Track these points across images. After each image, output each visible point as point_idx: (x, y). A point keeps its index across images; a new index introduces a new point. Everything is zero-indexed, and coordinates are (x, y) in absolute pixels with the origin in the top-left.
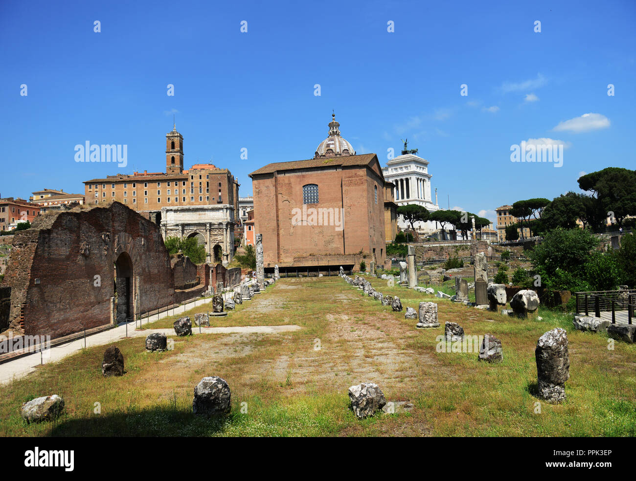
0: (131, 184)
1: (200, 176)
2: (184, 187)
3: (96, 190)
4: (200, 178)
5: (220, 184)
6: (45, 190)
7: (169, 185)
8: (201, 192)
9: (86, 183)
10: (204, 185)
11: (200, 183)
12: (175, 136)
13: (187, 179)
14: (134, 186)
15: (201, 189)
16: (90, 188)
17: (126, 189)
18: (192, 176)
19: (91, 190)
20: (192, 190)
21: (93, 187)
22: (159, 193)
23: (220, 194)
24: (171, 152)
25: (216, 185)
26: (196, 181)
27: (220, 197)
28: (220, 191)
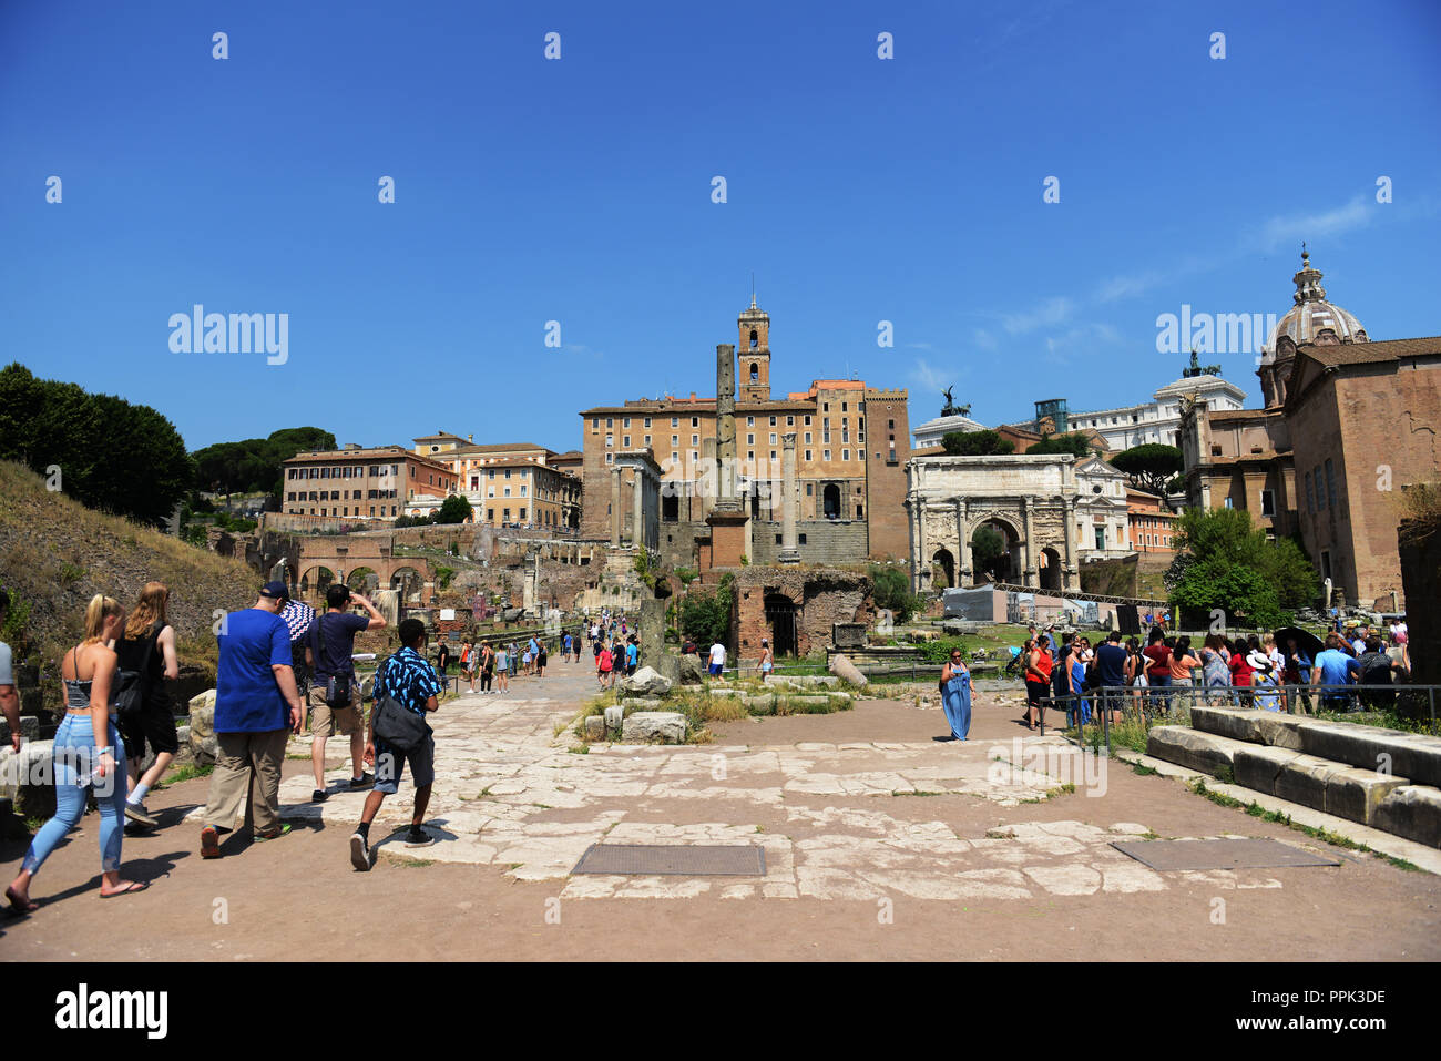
0: (686, 420)
1: (845, 405)
2: (808, 429)
3: (608, 430)
4: (845, 409)
5: (891, 423)
7: (773, 424)
8: (845, 440)
9: (587, 416)
10: (853, 425)
11: (845, 420)
12: (760, 320)
13: (814, 411)
14: (695, 424)
15: (845, 434)
16: (596, 426)
17: (676, 431)
18: (826, 405)
19: (598, 430)
20: (827, 435)
21: (602, 423)
22: (751, 441)
23: (892, 445)
25: (883, 423)
26: (835, 415)
27: (892, 451)
28: (892, 438)
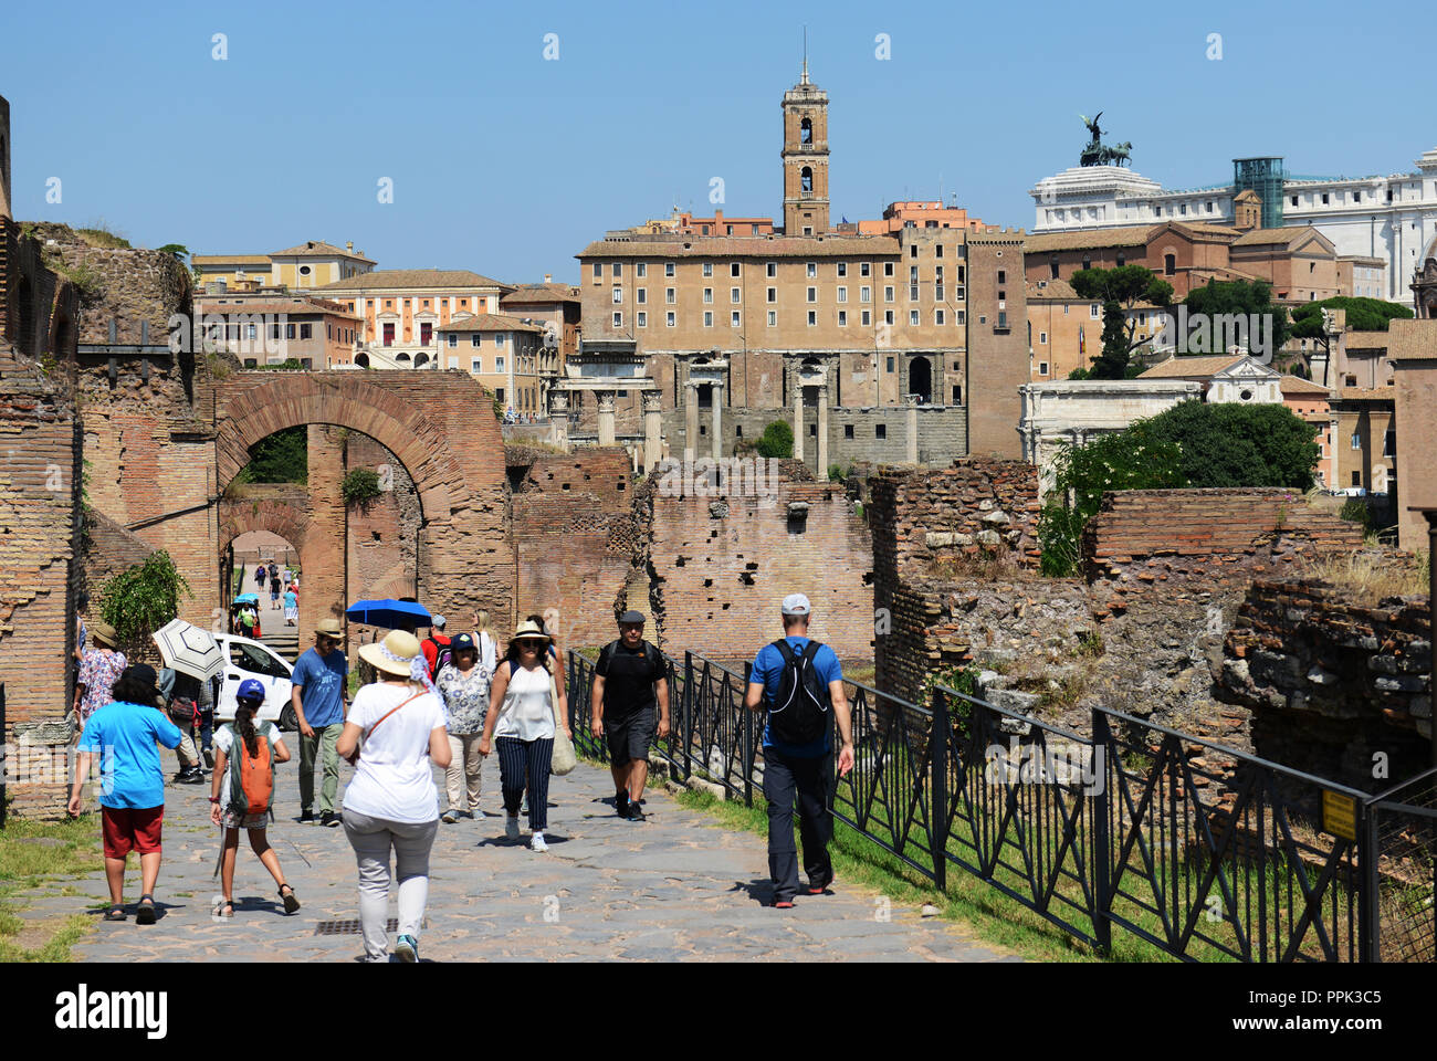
0: (723, 266)
1: (939, 248)
2: (889, 280)
3: (615, 280)
4: (939, 253)
5: (1002, 275)
6: (311, 246)
7: (842, 273)
8: (940, 296)
9: (585, 260)
10: (950, 277)
11: (939, 269)
12: (815, 102)
13: (897, 257)
14: (735, 272)
15: (940, 290)
16: (598, 273)
17: (709, 282)
18: (914, 249)
19: (601, 280)
20: (914, 290)
21: (607, 269)
22: (812, 297)
23: (1002, 305)
24: (803, 153)
25: (991, 275)
26: (926, 261)
27: (1002, 315)
28: (1002, 296)
